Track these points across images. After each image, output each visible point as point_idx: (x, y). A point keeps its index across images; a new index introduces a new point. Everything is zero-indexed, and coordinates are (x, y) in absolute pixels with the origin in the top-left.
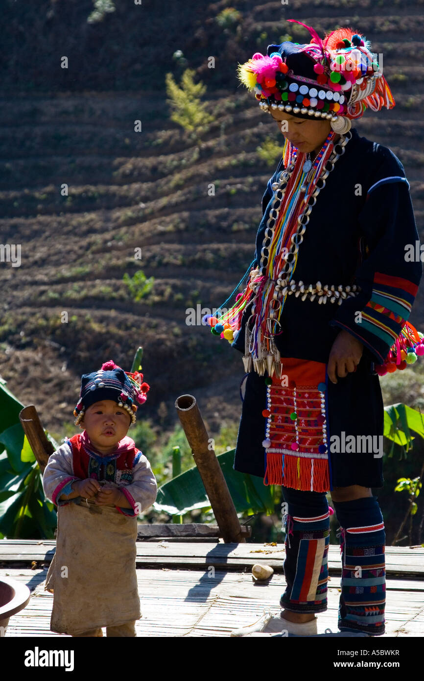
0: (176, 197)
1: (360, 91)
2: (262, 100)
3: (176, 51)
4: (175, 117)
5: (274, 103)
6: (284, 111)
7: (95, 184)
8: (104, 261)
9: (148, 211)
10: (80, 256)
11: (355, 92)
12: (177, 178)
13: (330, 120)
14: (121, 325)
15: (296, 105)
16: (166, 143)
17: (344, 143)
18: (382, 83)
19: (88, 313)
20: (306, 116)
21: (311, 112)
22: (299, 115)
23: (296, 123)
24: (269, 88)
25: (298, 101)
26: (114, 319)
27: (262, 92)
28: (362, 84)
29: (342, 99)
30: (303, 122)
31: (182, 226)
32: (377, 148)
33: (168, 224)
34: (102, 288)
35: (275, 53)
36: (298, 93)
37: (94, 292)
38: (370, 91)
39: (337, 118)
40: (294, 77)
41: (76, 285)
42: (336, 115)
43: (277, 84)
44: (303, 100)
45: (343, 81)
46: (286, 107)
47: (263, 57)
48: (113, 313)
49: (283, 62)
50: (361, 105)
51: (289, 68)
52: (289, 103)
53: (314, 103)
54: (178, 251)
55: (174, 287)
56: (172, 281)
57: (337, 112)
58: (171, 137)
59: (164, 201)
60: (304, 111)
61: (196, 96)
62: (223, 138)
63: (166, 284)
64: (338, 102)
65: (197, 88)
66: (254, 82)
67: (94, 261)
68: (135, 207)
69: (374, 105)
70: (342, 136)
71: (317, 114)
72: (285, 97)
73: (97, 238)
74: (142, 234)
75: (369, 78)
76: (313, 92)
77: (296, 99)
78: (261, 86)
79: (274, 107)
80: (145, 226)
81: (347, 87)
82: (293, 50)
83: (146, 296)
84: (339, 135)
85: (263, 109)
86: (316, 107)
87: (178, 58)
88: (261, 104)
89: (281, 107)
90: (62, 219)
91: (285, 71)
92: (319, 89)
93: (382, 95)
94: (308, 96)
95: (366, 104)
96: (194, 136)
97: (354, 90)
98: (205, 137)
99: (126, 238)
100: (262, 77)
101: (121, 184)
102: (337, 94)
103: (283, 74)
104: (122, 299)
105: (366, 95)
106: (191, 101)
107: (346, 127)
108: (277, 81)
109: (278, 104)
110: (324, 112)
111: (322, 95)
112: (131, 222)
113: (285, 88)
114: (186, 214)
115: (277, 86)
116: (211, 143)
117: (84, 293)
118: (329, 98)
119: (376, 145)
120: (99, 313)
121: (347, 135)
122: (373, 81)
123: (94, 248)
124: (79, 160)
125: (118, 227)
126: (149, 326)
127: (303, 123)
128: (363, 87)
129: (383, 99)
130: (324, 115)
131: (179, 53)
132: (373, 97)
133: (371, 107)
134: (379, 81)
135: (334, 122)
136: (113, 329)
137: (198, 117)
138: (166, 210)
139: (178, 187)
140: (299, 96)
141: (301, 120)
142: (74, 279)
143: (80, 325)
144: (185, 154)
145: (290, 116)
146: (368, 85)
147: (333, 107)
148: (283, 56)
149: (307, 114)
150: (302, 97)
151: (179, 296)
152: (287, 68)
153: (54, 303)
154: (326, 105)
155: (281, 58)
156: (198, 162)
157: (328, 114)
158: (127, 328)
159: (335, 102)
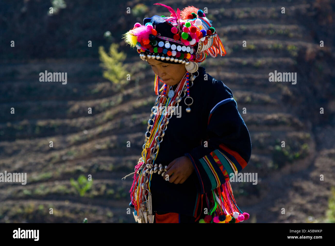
0: (108, 127)
1: (204, 45)
2: (142, 53)
3: (106, 31)
4: (106, 75)
5: (149, 54)
6: (156, 59)
7: (54, 118)
8: (61, 169)
9: (90, 136)
10: (44, 166)
11: (200, 46)
12: (108, 114)
13: (184, 64)
14: (73, 211)
15: (163, 55)
16: (101, 91)
17: (193, 79)
18: (217, 40)
19: (50, 203)
20: (169, 62)
21: (172, 59)
22: (165, 61)
23: (163, 66)
24: (146, 45)
25: (164, 53)
26: (68, 208)
27: (141, 47)
28: (205, 41)
29: (192, 51)
30: (168, 65)
31: (112, 145)
32: (215, 82)
33: (103, 144)
34: (59, 187)
35: (148, 23)
36: (164, 47)
37: (54, 190)
38: (210, 45)
39: (189, 62)
40: (161, 38)
41: (43, 185)
42: (188, 61)
43: (150, 42)
44: (167, 52)
45: (190, 39)
46: (156, 57)
47: (141, 25)
48: (67, 203)
49: (154, 28)
50: (204, 54)
51: (157, 32)
52: (158, 54)
53: (174, 54)
54: (110, 162)
55: (108, 186)
56: (106, 181)
57: (189, 59)
58: (104, 88)
59: (99, 129)
60: (168, 59)
61: (119, 61)
62: (138, 88)
63: (102, 183)
64: (190, 53)
65: (120, 56)
66: (136, 41)
67: (54, 169)
68: (81, 134)
69: (212, 53)
70: (192, 75)
71: (176, 60)
72: (156, 50)
73: (56, 154)
74: (85, 150)
75: (209, 37)
76: (174, 47)
77: (163, 52)
78: (140, 44)
79: (149, 57)
80: (88, 146)
81: (193, 42)
82: (160, 21)
83: (88, 191)
84: (190, 73)
85: (143, 58)
86: (175, 56)
87: (108, 37)
88: (141, 55)
89: (154, 57)
90: (32, 142)
91: (155, 34)
92: (177, 45)
93: (218, 47)
94: (170, 49)
95: (207, 53)
96: (119, 87)
97: (200, 45)
98: (126, 87)
99: (76, 154)
100: (140, 38)
101: (71, 118)
102: (189, 48)
103: (154, 36)
104: (72, 194)
105: (207, 48)
106: (116, 64)
107: (195, 68)
108: (150, 41)
109: (151, 55)
110: (181, 59)
111: (179, 48)
112: (78, 143)
113: (156, 45)
114: (114, 138)
115: (150, 43)
116: (130, 91)
117: (48, 190)
118: (184, 50)
119: (214, 80)
120: (58, 203)
121: (195, 74)
122: (211, 39)
123: (54, 161)
124: (44, 103)
125: (70, 147)
126: (91, 211)
127: (168, 67)
128: (205, 43)
129: (218, 50)
130: (180, 61)
131: (108, 34)
132: (212, 48)
133: (211, 55)
134: (216, 39)
135: (187, 65)
136: (67, 214)
137: (121, 74)
138: (101, 135)
139: (109, 120)
140: (165, 50)
141: (166, 64)
142: (41, 181)
143: (45, 212)
144: (113, 98)
145: (160, 62)
146: (209, 42)
147: (187, 56)
148: (153, 25)
149: (169, 60)
150: (167, 50)
151: (111, 191)
152: (156, 32)
153: (27, 198)
154: (182, 55)
155: (152, 26)
156: (123, 103)
157: (183, 60)
158: (77, 213)
159: (188, 53)
